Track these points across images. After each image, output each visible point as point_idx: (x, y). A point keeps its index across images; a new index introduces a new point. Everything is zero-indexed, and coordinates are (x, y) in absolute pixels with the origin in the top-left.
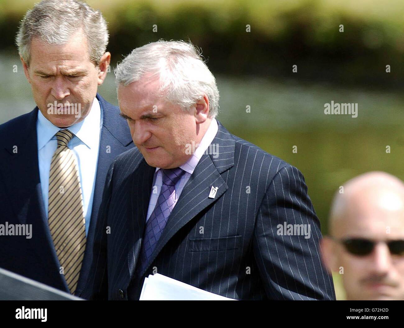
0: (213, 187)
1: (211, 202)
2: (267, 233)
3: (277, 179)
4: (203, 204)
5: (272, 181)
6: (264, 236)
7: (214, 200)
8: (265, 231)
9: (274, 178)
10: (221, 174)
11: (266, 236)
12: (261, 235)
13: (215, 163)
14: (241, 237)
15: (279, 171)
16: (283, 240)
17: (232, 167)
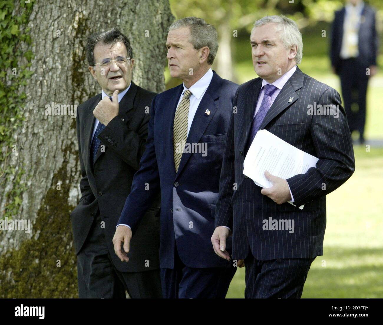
0: (291, 97)
1: (290, 104)
2: (318, 122)
3: (325, 94)
4: (286, 105)
5: (322, 95)
6: (316, 124)
7: (291, 104)
8: (317, 121)
9: (323, 94)
10: (296, 91)
11: (318, 124)
12: (315, 123)
13: (293, 86)
14: (304, 124)
15: (326, 90)
16: (327, 127)
17: (302, 88)
